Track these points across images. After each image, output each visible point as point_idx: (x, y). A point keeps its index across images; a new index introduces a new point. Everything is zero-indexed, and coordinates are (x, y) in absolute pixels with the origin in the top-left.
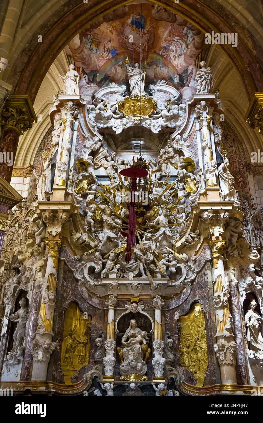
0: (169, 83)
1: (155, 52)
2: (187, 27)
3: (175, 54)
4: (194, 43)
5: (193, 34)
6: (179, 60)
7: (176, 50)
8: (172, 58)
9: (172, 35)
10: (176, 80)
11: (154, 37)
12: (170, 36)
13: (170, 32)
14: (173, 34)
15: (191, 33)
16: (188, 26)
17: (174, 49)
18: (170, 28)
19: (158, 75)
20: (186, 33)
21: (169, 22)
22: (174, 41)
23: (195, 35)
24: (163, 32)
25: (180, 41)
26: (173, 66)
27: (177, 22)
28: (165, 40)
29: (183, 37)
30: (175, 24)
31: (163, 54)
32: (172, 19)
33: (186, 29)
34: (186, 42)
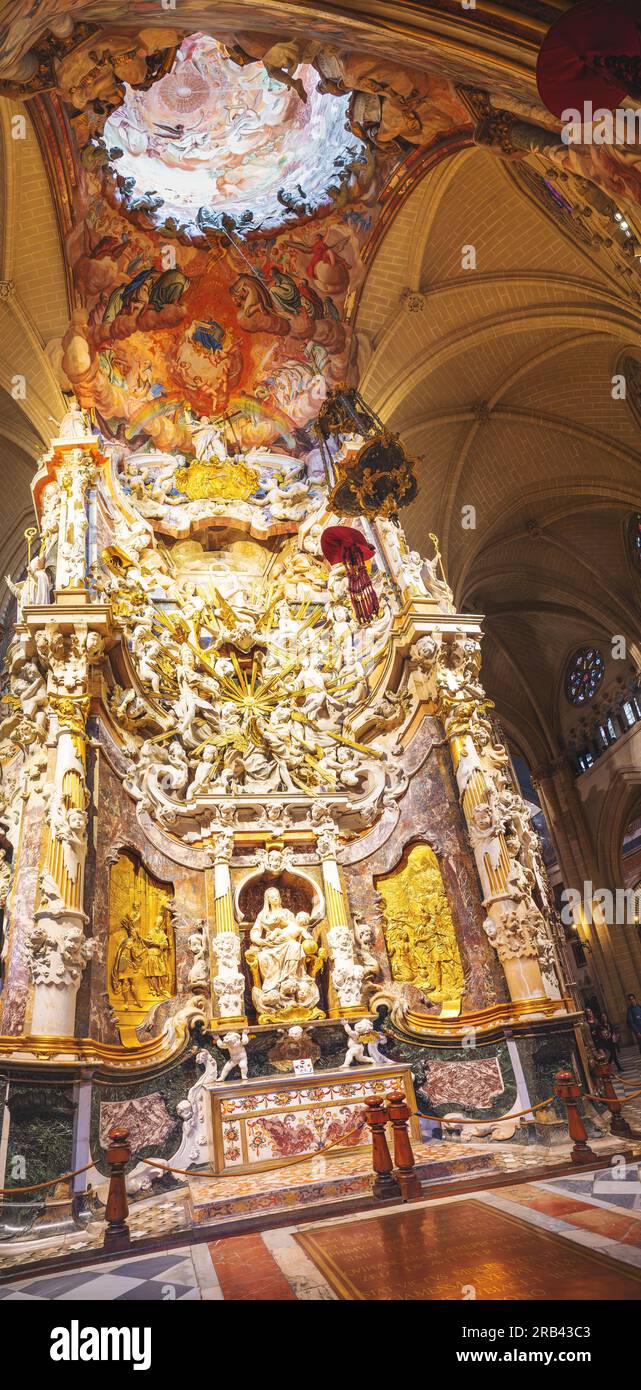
0: (276, 449)
1: (244, 393)
2: (315, 341)
3: (287, 391)
4: (330, 369)
5: (327, 353)
6: (297, 402)
7: (290, 384)
8: (281, 400)
9: (280, 358)
10: (292, 443)
11: (242, 364)
12: (275, 360)
13: (276, 353)
14: (283, 356)
15: (323, 352)
16: (315, 338)
17: (285, 383)
18: (276, 345)
19: (249, 439)
20: (312, 352)
21: (275, 333)
22: (286, 368)
23: (332, 353)
24: (261, 354)
25: (300, 369)
26: (284, 416)
27: (291, 334)
28: (266, 368)
29: (305, 360)
30: (287, 338)
31: (261, 395)
32: (281, 327)
33: (310, 344)
34: (311, 369)
